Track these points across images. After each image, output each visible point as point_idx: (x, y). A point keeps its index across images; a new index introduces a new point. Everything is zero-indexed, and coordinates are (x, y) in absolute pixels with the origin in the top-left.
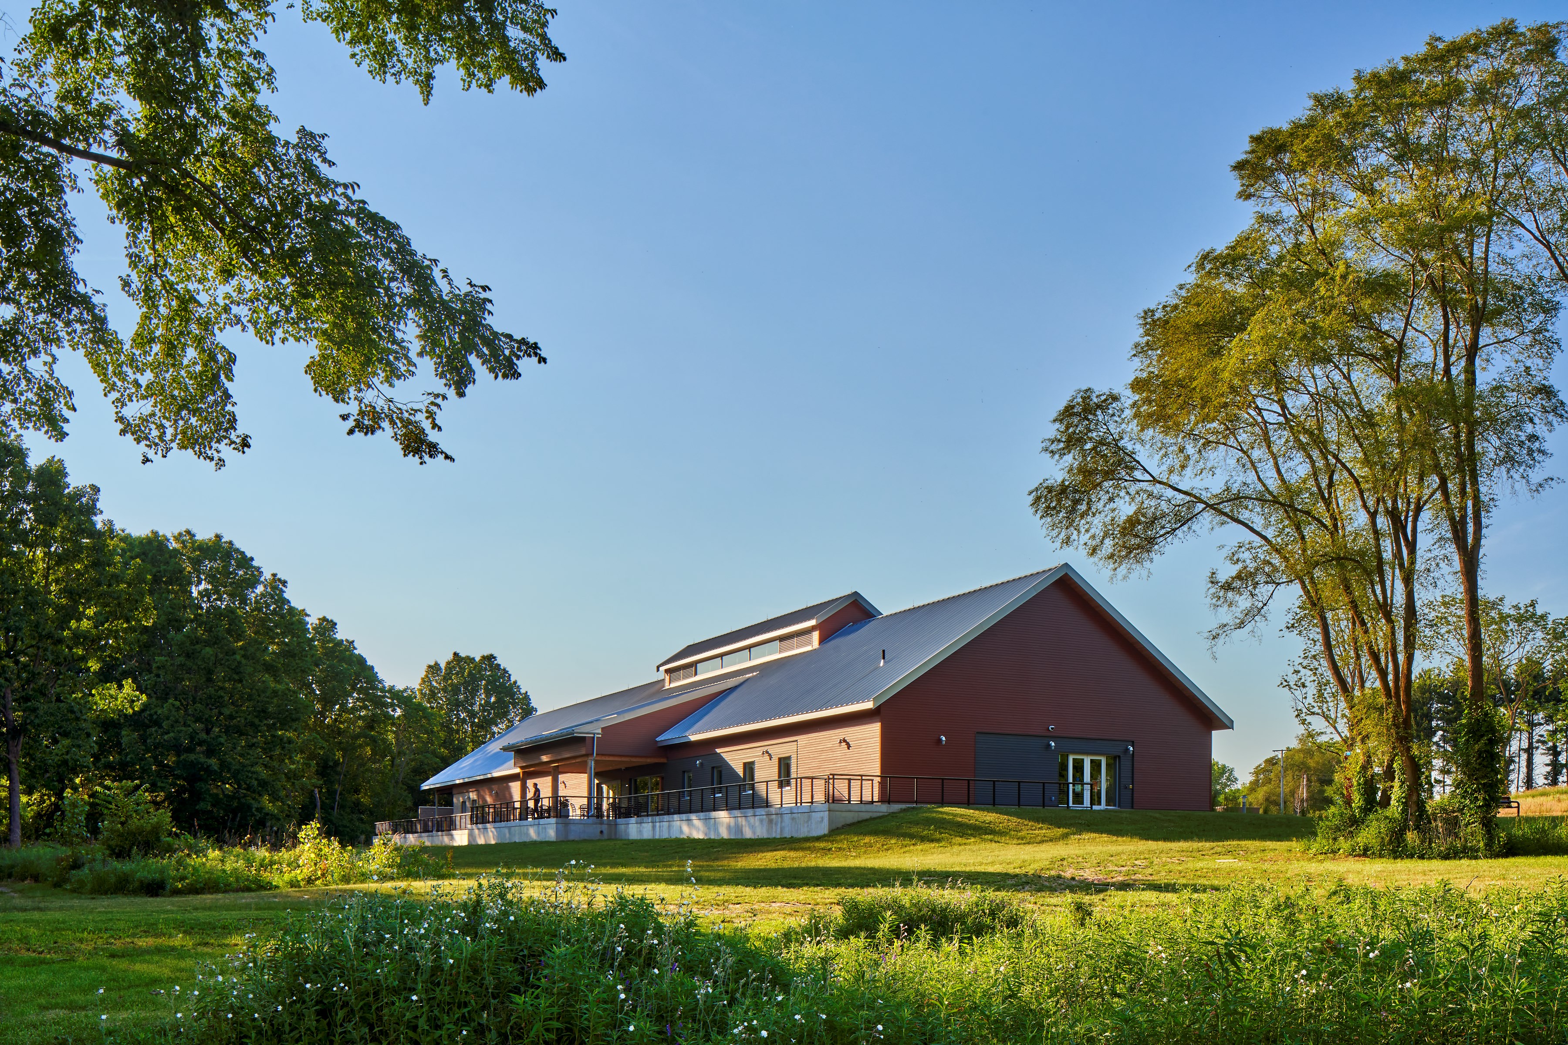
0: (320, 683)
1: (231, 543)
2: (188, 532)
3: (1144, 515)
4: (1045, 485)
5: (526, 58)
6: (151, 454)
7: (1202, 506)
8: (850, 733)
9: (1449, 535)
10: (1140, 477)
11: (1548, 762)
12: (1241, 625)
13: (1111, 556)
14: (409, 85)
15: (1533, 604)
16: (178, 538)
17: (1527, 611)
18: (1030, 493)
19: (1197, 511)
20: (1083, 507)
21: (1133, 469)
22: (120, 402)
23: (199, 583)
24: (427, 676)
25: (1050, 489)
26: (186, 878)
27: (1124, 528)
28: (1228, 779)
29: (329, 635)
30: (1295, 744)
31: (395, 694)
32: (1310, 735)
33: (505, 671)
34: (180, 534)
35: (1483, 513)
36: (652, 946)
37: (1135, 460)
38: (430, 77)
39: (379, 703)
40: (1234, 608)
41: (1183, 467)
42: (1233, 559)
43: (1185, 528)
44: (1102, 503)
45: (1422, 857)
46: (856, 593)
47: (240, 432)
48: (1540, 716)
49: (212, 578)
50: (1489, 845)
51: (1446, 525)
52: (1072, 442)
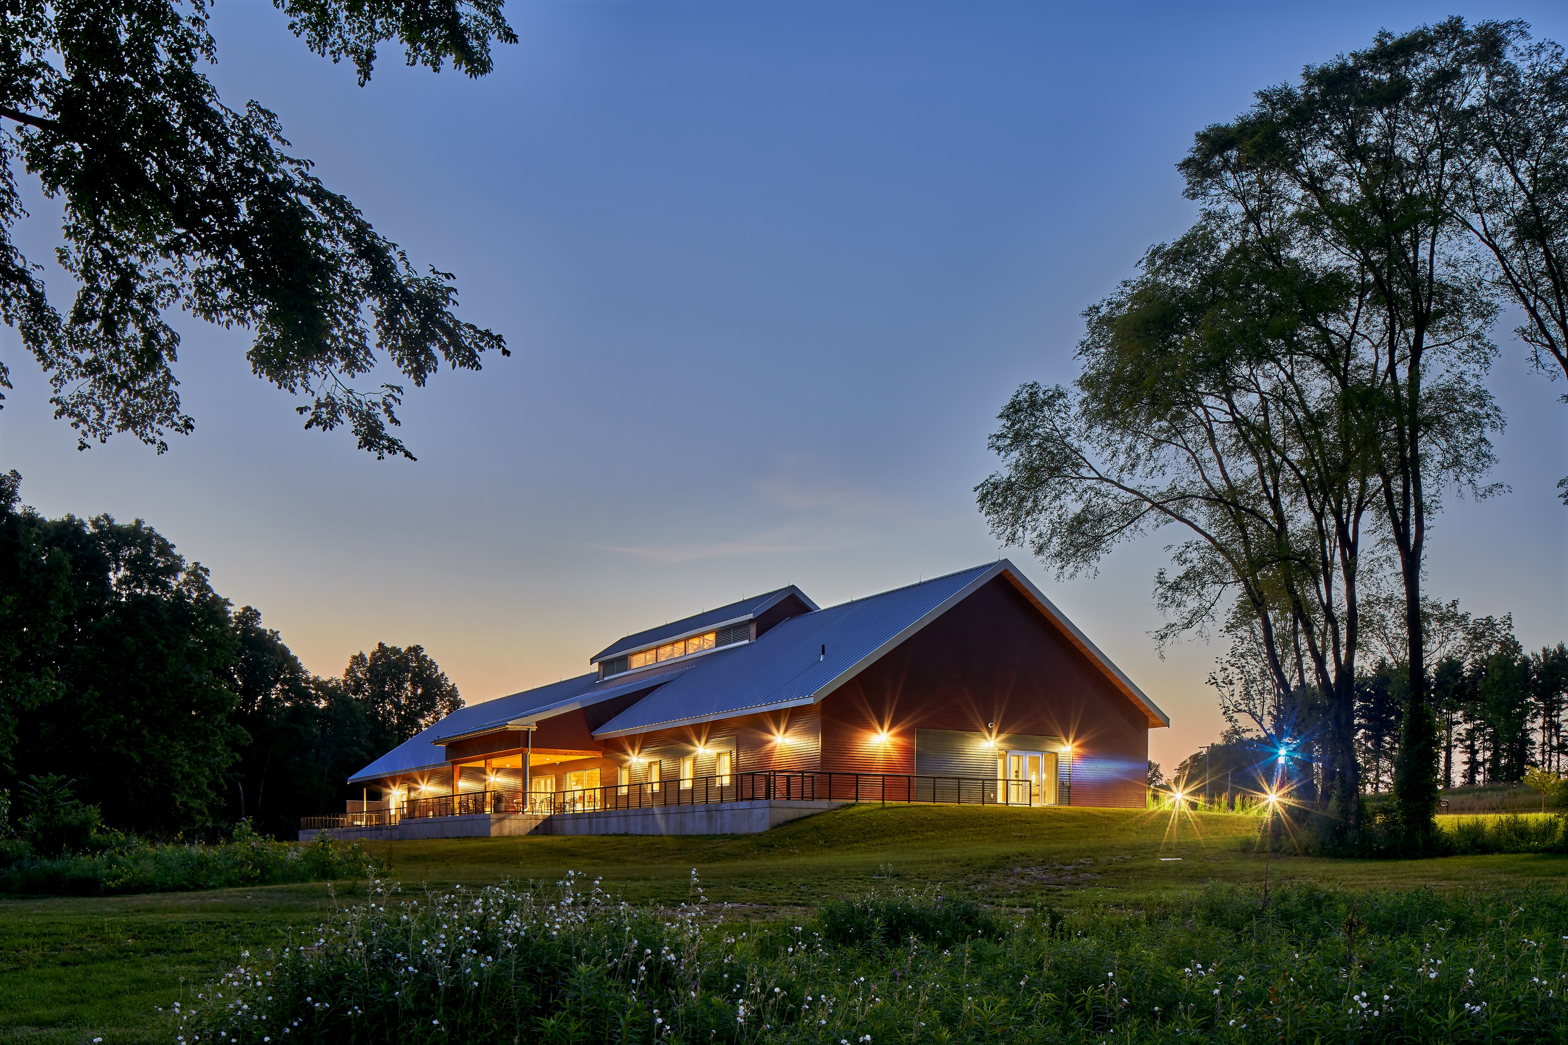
0: (240, 672)
1: (151, 529)
2: (106, 517)
3: (1091, 513)
4: (992, 481)
5: (478, 37)
6: (88, 439)
7: (1149, 505)
9: (1392, 536)
10: (1085, 475)
11: (1466, 760)
12: (1189, 625)
13: (1059, 555)
14: (349, 63)
15: (1454, 604)
16: (95, 523)
17: (1448, 611)
18: (976, 489)
19: (1144, 509)
20: (1029, 504)
21: (1078, 466)
23: (118, 569)
24: (351, 667)
25: (996, 486)
26: (120, 877)
27: (1072, 527)
28: (1154, 775)
29: (252, 625)
30: (1219, 741)
31: (321, 686)
32: (1236, 732)
33: (432, 663)
34: (98, 519)
35: (1425, 515)
36: (668, 962)
37: (1081, 457)
38: (371, 55)
39: (303, 694)
40: (1182, 608)
41: (1133, 466)
42: (1180, 558)
43: (1132, 526)
44: (1048, 499)
46: (793, 587)
47: (183, 412)
48: (1458, 715)
49: (131, 563)
51: (1389, 526)
52: (1019, 438)
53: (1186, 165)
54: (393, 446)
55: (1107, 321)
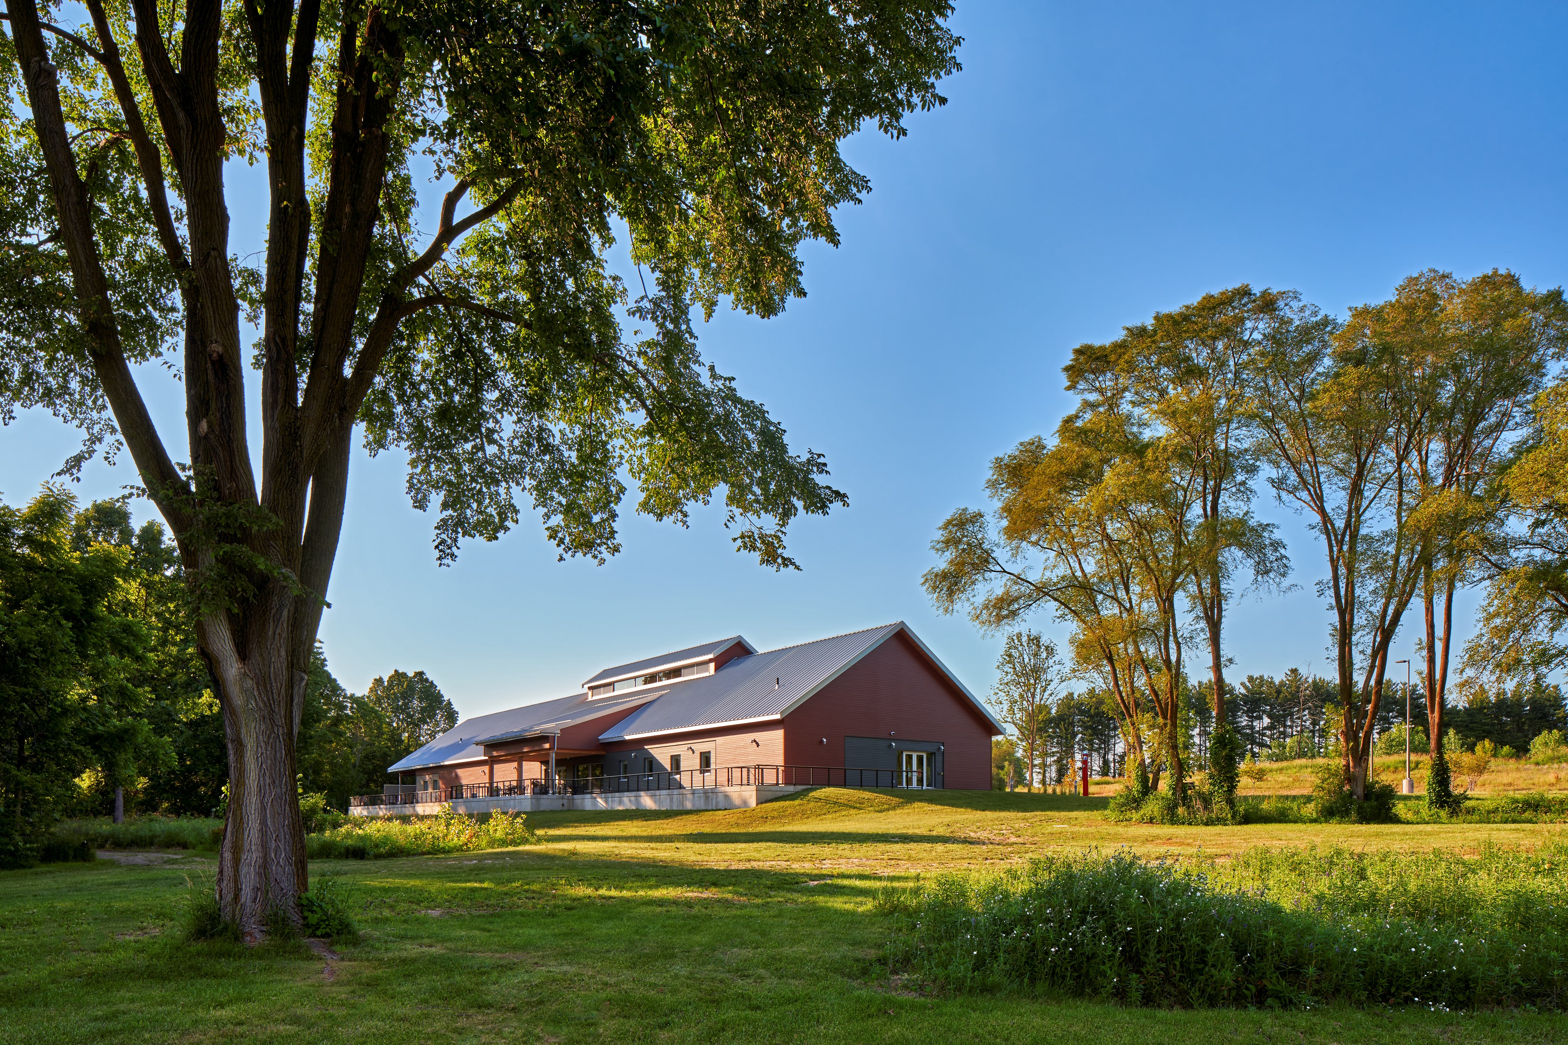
6: (565, 556)
8: (759, 736)
18: (922, 577)
21: (990, 563)
22: (547, 516)
24: (374, 687)
25: (936, 575)
31: (353, 700)
33: (432, 684)
35: (1224, 602)
38: (714, 304)
39: (343, 706)
45: (1190, 824)
46: (740, 637)
47: (615, 542)
50: (1233, 817)
51: (1200, 609)
52: (951, 543)
53: (1067, 369)
54: (787, 562)
55: (1007, 466)
